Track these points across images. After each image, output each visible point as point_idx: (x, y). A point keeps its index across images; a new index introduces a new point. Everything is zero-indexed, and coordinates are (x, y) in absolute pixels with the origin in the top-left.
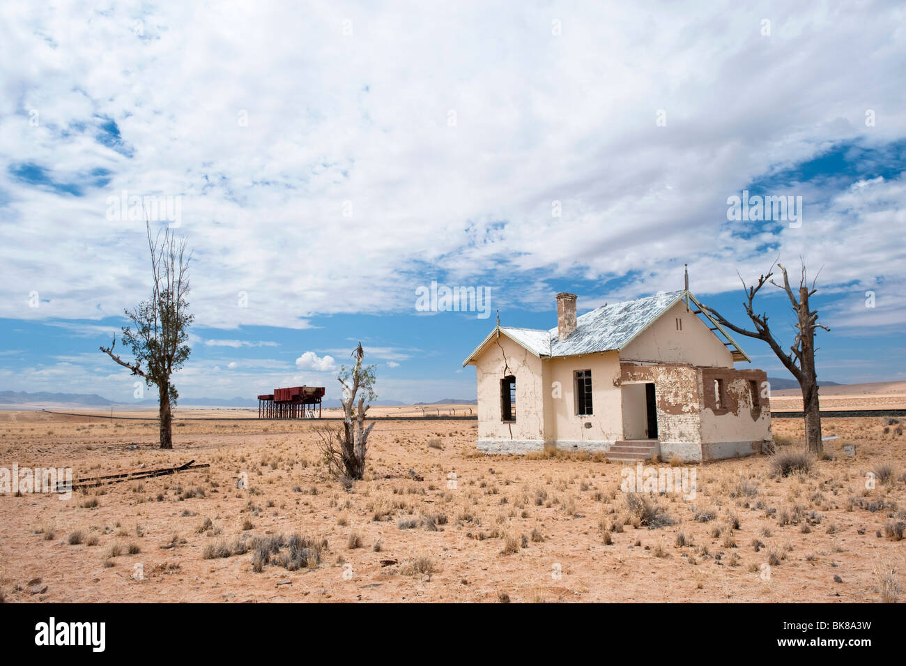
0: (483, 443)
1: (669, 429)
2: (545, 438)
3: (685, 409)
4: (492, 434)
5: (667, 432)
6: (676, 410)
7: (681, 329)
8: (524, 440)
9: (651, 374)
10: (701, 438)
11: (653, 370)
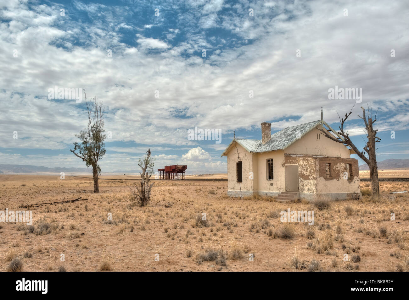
0: (230, 191)
1: (304, 186)
2: (253, 190)
3: (310, 177)
4: (233, 188)
5: (303, 188)
6: (307, 178)
7: (320, 139)
8: (245, 191)
9: (297, 161)
10: (317, 191)
11: (297, 159)
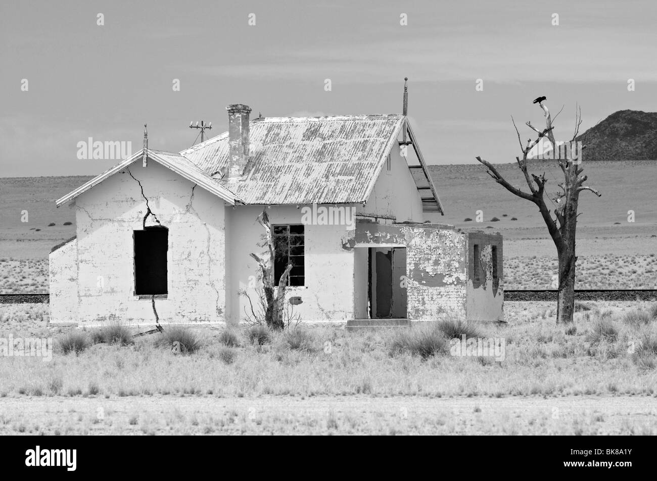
1: (424, 303)
2: (226, 318)
3: (446, 280)
4: (113, 316)
5: (421, 308)
6: (436, 280)
8: (183, 322)
9: (402, 236)
10: (466, 314)
11: (405, 232)
